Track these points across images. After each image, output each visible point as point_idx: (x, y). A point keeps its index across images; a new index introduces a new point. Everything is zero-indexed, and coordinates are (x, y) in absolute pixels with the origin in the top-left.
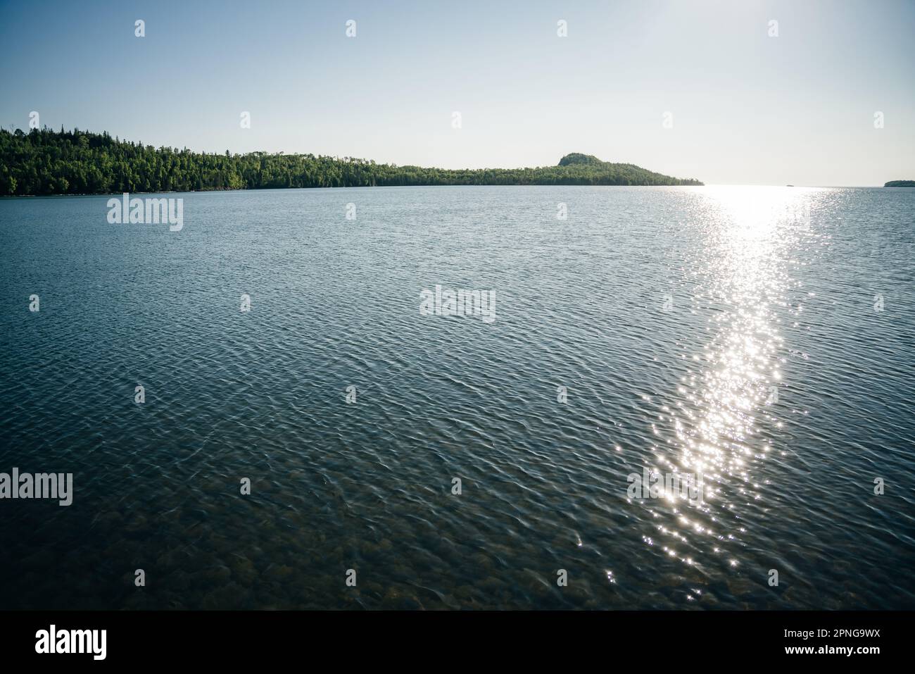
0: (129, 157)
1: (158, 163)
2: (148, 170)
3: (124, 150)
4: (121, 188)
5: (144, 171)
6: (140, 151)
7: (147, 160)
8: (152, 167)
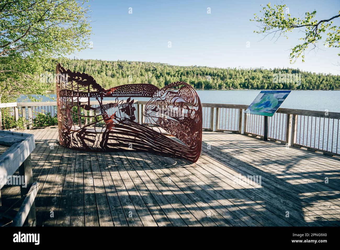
0: (305, 77)
1: (317, 79)
2: (312, 82)
3: (304, 74)
4: (301, 88)
5: (310, 82)
6: (310, 74)
7: (312, 78)
8: (314, 81)
